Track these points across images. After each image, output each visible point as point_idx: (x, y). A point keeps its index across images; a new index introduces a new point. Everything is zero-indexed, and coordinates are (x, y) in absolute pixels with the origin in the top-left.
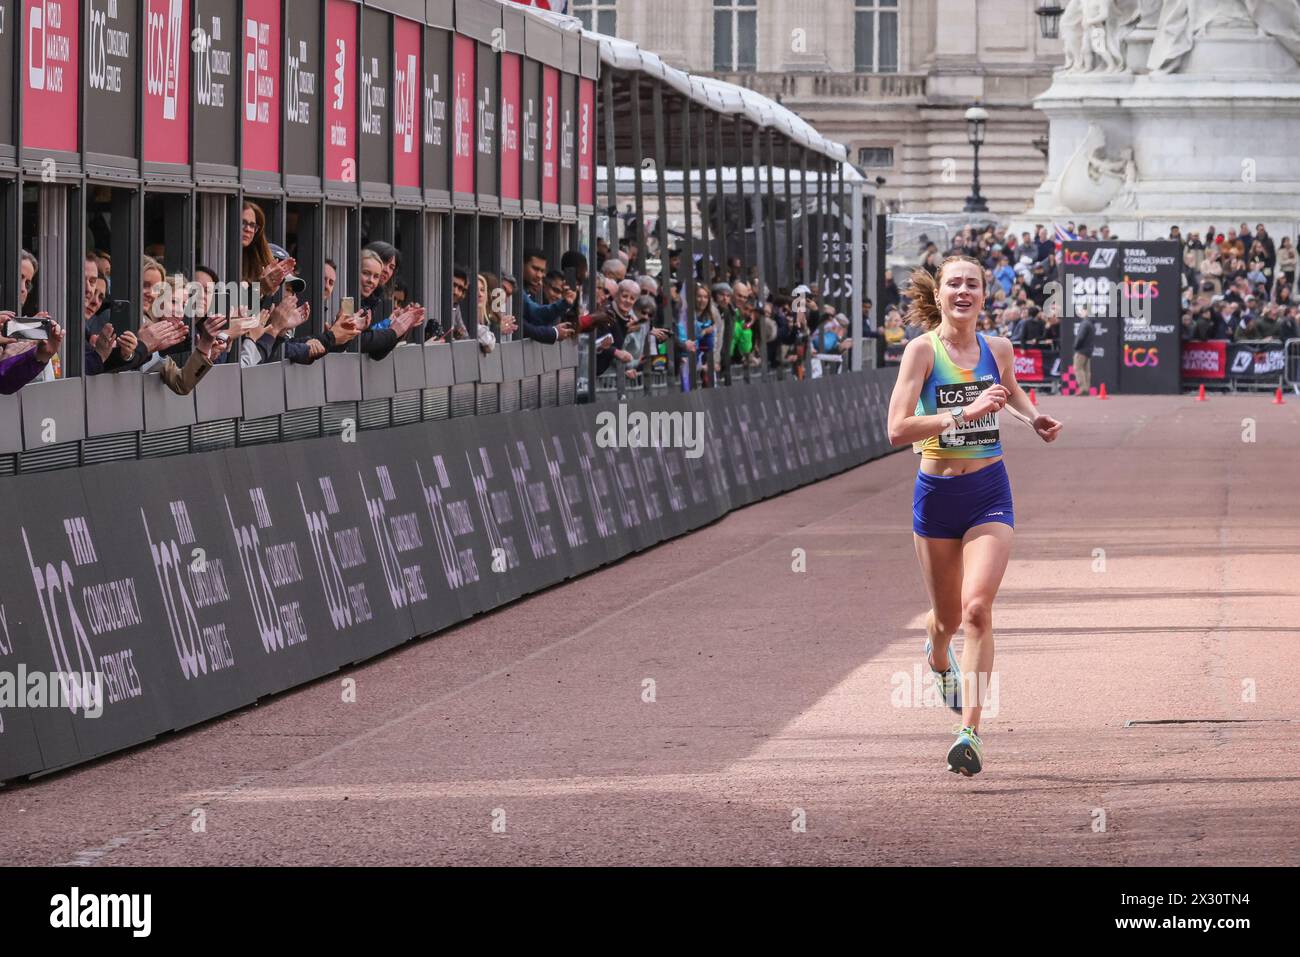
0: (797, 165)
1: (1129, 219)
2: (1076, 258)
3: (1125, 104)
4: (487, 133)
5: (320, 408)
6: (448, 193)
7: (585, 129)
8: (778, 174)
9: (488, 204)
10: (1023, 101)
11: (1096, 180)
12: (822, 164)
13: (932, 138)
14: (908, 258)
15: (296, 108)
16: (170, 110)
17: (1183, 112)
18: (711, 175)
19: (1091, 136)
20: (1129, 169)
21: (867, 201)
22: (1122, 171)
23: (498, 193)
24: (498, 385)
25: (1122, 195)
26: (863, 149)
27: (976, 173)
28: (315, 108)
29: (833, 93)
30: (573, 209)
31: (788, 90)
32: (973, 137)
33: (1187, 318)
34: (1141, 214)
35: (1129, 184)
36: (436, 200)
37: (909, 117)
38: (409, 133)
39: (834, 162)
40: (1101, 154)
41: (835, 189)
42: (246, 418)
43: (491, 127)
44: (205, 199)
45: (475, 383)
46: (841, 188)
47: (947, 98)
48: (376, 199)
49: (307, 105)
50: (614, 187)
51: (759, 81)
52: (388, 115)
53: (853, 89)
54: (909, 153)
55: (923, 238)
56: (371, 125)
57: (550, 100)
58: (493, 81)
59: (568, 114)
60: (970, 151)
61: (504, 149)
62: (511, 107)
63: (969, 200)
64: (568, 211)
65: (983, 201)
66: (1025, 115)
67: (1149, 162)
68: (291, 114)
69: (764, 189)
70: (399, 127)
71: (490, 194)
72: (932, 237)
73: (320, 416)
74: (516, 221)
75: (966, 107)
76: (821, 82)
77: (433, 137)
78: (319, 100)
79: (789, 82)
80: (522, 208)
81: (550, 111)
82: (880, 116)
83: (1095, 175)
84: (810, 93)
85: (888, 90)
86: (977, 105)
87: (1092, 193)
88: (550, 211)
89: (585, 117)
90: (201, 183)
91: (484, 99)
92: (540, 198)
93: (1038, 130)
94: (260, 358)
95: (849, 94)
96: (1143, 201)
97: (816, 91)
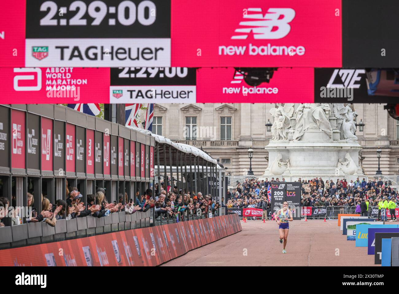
0: (205, 165)
1: (288, 176)
2: (275, 187)
3: (287, 148)
4: (127, 161)
5: (86, 229)
6: (117, 176)
7: (152, 159)
8: (200, 167)
9: (127, 178)
10: (263, 147)
11: (280, 167)
12: (211, 165)
13: (240, 156)
14: (234, 186)
15: (79, 156)
16: (48, 158)
17: (302, 150)
18: (183, 167)
19: (279, 156)
20: (288, 164)
21: (223, 174)
22: (286, 165)
23: (130, 175)
24: (130, 222)
25: (287, 170)
26: (223, 159)
27: (251, 165)
28: (84, 156)
29: (215, 145)
30: (149, 178)
31: (204, 145)
32: (250, 156)
33: (302, 201)
34: (291, 175)
35: (288, 168)
36: (114, 177)
37: (234, 151)
38: (107, 161)
39: (215, 164)
40: (281, 160)
41: (215, 171)
42: (68, 232)
43: (128, 159)
44: (57, 179)
45: (125, 222)
46: (216, 171)
47: (243, 146)
48: (99, 178)
49: (82, 155)
50: (159, 170)
51: (197, 143)
52: (102, 157)
53: (220, 145)
54: (234, 160)
55: (237, 181)
56: (98, 160)
57: (143, 152)
58: (128, 148)
59: (147, 155)
60: (249, 160)
61: (131, 164)
62: (133, 154)
63: (249, 172)
64: (147, 179)
65: (253, 172)
66: (263, 150)
67: (293, 163)
68: (78, 158)
69: (197, 171)
70: (105, 160)
71: (128, 175)
72: (239, 181)
73: (86, 231)
74: (134, 182)
75: (248, 149)
76: (212, 143)
77: (114, 162)
78: (85, 154)
79: (204, 143)
80: (136, 179)
81: (143, 155)
82: (227, 151)
83: (280, 166)
84: (210, 146)
85: (229, 144)
86: (251, 148)
87: (279, 170)
88: (143, 179)
89: (152, 156)
90: (56, 175)
91: (126, 152)
92: (140, 176)
93: (266, 155)
94: (71, 218)
95: (219, 146)
96: (291, 172)
97: (211, 145)
